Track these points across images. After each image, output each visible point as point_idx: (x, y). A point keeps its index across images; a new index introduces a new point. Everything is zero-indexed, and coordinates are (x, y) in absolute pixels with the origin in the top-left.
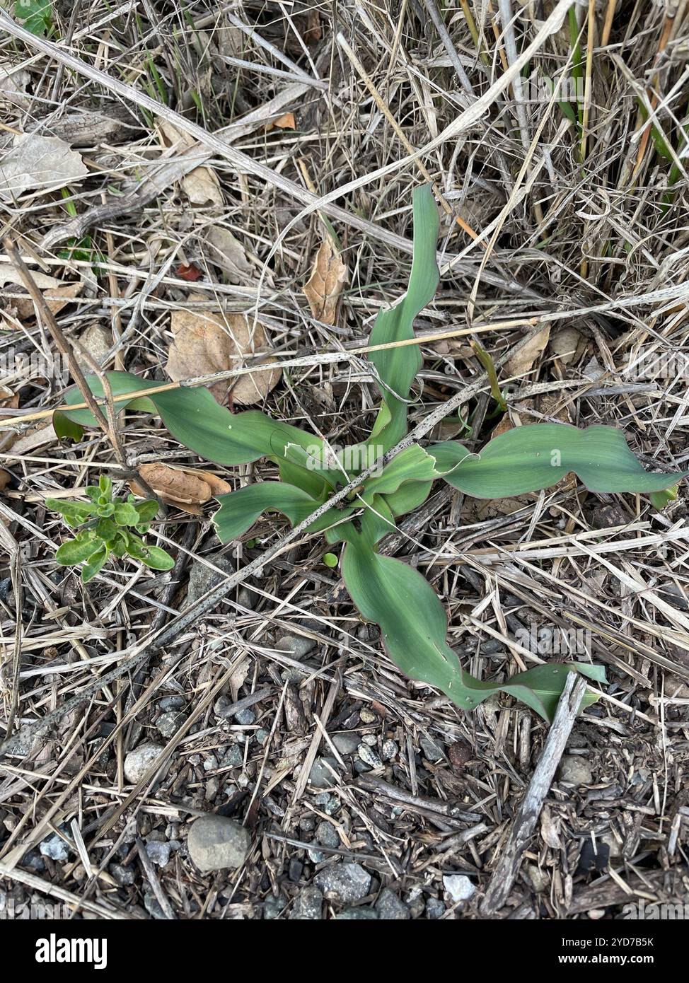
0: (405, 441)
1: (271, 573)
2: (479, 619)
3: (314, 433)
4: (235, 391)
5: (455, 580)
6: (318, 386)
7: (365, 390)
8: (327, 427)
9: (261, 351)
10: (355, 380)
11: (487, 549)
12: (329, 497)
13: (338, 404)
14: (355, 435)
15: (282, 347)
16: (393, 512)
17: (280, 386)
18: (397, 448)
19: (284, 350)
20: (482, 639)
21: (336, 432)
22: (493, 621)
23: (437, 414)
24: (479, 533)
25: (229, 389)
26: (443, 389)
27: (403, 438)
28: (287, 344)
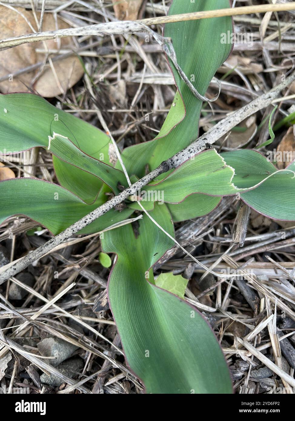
0: (194, 145)
1: (48, 262)
2: (252, 342)
3: (102, 129)
4: (39, 84)
5: (228, 290)
6: (115, 85)
7: (157, 93)
8: (116, 124)
9: (67, 49)
10: (149, 81)
11: (264, 264)
12: (107, 199)
13: (130, 101)
14: (144, 134)
15: (87, 46)
16: (173, 217)
17: (80, 84)
18: (186, 152)
19: (89, 50)
20: (253, 364)
21: (124, 130)
22: (267, 346)
23: (232, 119)
24: (257, 245)
25: (33, 81)
26: (229, 101)
27: (193, 141)
28: (91, 44)
